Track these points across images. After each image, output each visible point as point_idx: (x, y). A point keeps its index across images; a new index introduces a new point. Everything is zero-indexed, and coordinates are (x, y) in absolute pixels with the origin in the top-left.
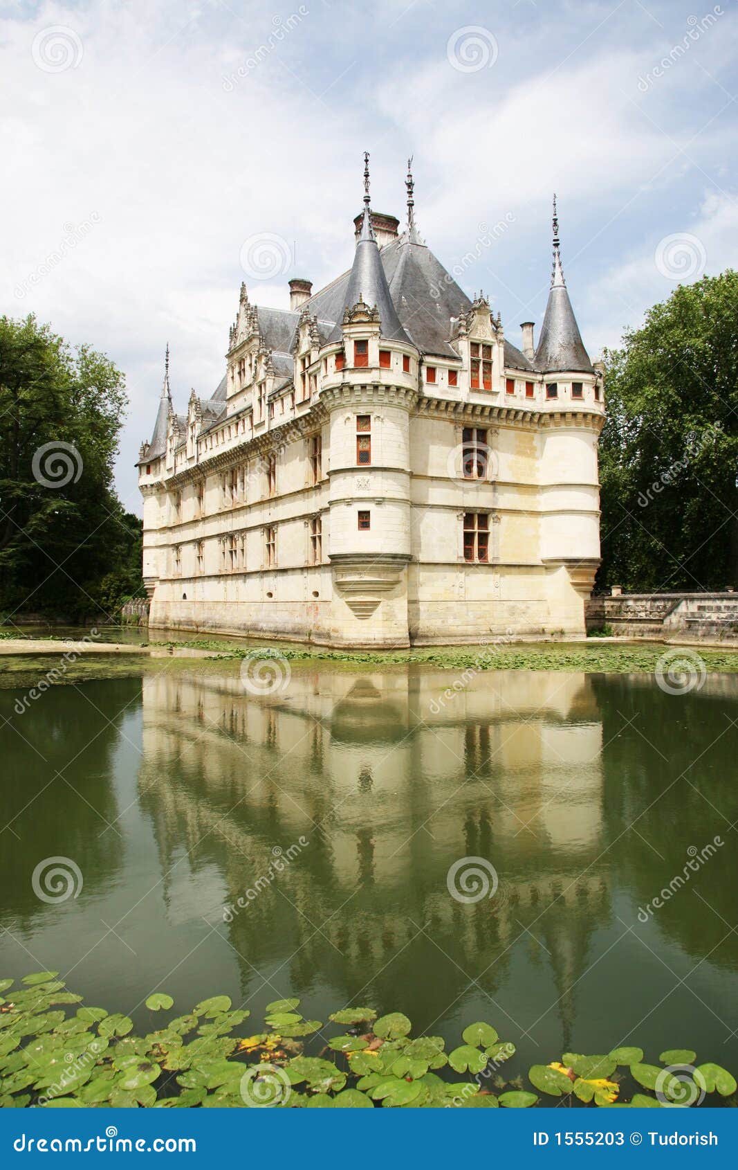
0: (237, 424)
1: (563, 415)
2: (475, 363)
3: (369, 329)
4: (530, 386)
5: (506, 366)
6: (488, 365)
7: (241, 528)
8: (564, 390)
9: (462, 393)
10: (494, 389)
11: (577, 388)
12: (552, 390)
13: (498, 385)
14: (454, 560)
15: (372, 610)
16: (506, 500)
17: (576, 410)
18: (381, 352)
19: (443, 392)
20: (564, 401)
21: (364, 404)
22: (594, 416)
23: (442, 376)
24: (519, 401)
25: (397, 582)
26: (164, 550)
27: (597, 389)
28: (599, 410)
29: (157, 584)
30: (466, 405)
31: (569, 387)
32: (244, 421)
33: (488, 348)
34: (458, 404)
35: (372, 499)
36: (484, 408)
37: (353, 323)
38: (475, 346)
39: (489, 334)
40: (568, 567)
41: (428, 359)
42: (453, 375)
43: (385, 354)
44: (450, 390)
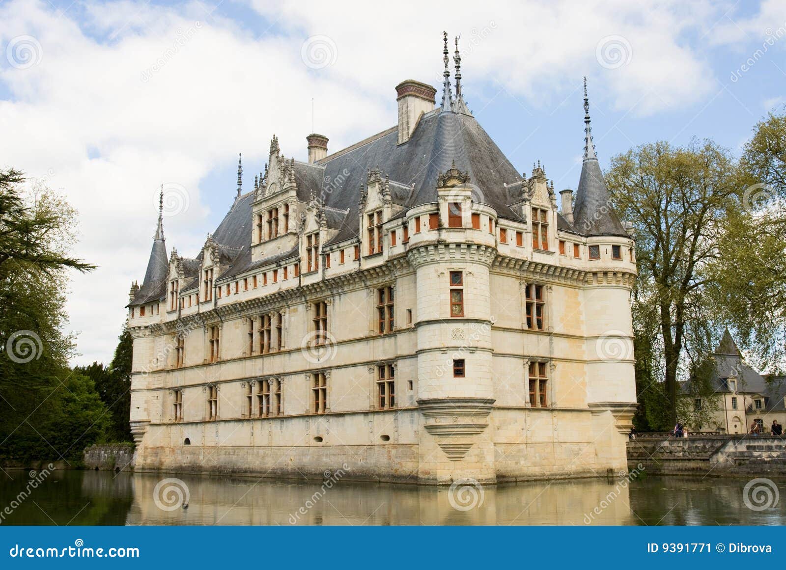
0: (275, 272)
1: (605, 273)
2: (535, 225)
4: (576, 246)
5: (559, 230)
6: (545, 226)
7: (278, 372)
8: (606, 250)
9: (526, 253)
10: (551, 249)
11: (616, 250)
12: (594, 252)
13: (554, 246)
14: (522, 405)
15: (464, 452)
16: (561, 348)
17: (616, 270)
18: (473, 214)
19: (513, 251)
20: (606, 261)
21: (459, 261)
22: (631, 275)
23: (511, 235)
24: (568, 261)
25: (484, 426)
26: (160, 393)
27: (631, 250)
28: (633, 269)
29: (148, 428)
30: (531, 263)
31: (610, 249)
32: (286, 268)
33: (544, 212)
36: (543, 266)
37: (446, 186)
38: (535, 210)
39: (544, 200)
40: (613, 411)
41: (502, 221)
42: (519, 234)
43: (475, 216)
44: (518, 249)
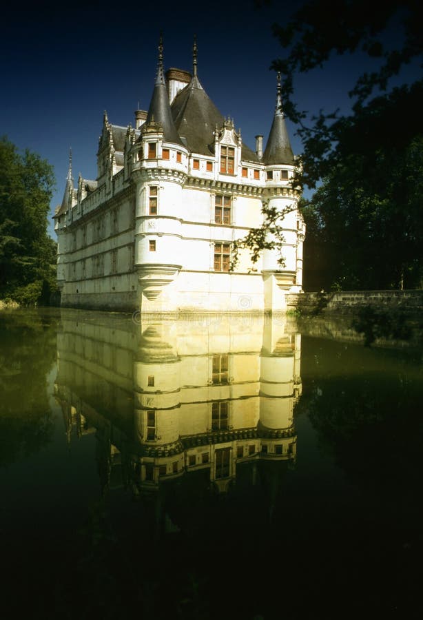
0: (99, 193)
1: (275, 189)
2: (223, 157)
3: (156, 136)
4: (257, 171)
5: (242, 160)
6: (232, 159)
7: (102, 251)
8: (277, 175)
9: (215, 175)
10: (235, 173)
11: (285, 173)
12: (270, 175)
13: (238, 171)
14: (208, 269)
17: (283, 186)
18: (164, 150)
19: (203, 174)
20: (277, 181)
21: (153, 180)
23: (203, 164)
24: (250, 181)
25: (170, 281)
29: (64, 284)
30: (217, 182)
31: (279, 173)
32: (102, 191)
33: (233, 149)
34: (212, 181)
35: (157, 234)
36: (228, 184)
37: (147, 133)
38: (224, 148)
39: (232, 141)
40: (275, 275)
41: (195, 155)
42: (209, 163)
43: (166, 151)
44: (208, 173)
